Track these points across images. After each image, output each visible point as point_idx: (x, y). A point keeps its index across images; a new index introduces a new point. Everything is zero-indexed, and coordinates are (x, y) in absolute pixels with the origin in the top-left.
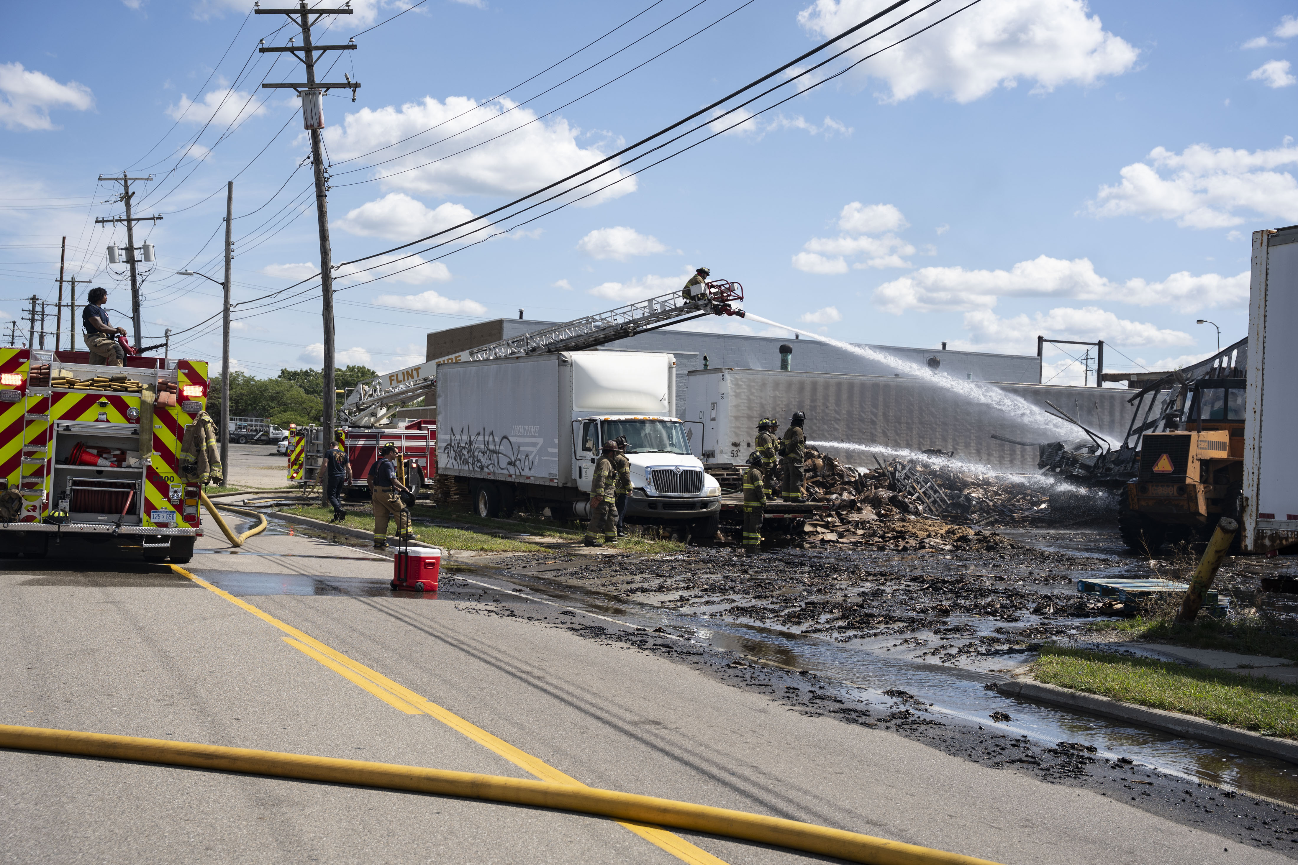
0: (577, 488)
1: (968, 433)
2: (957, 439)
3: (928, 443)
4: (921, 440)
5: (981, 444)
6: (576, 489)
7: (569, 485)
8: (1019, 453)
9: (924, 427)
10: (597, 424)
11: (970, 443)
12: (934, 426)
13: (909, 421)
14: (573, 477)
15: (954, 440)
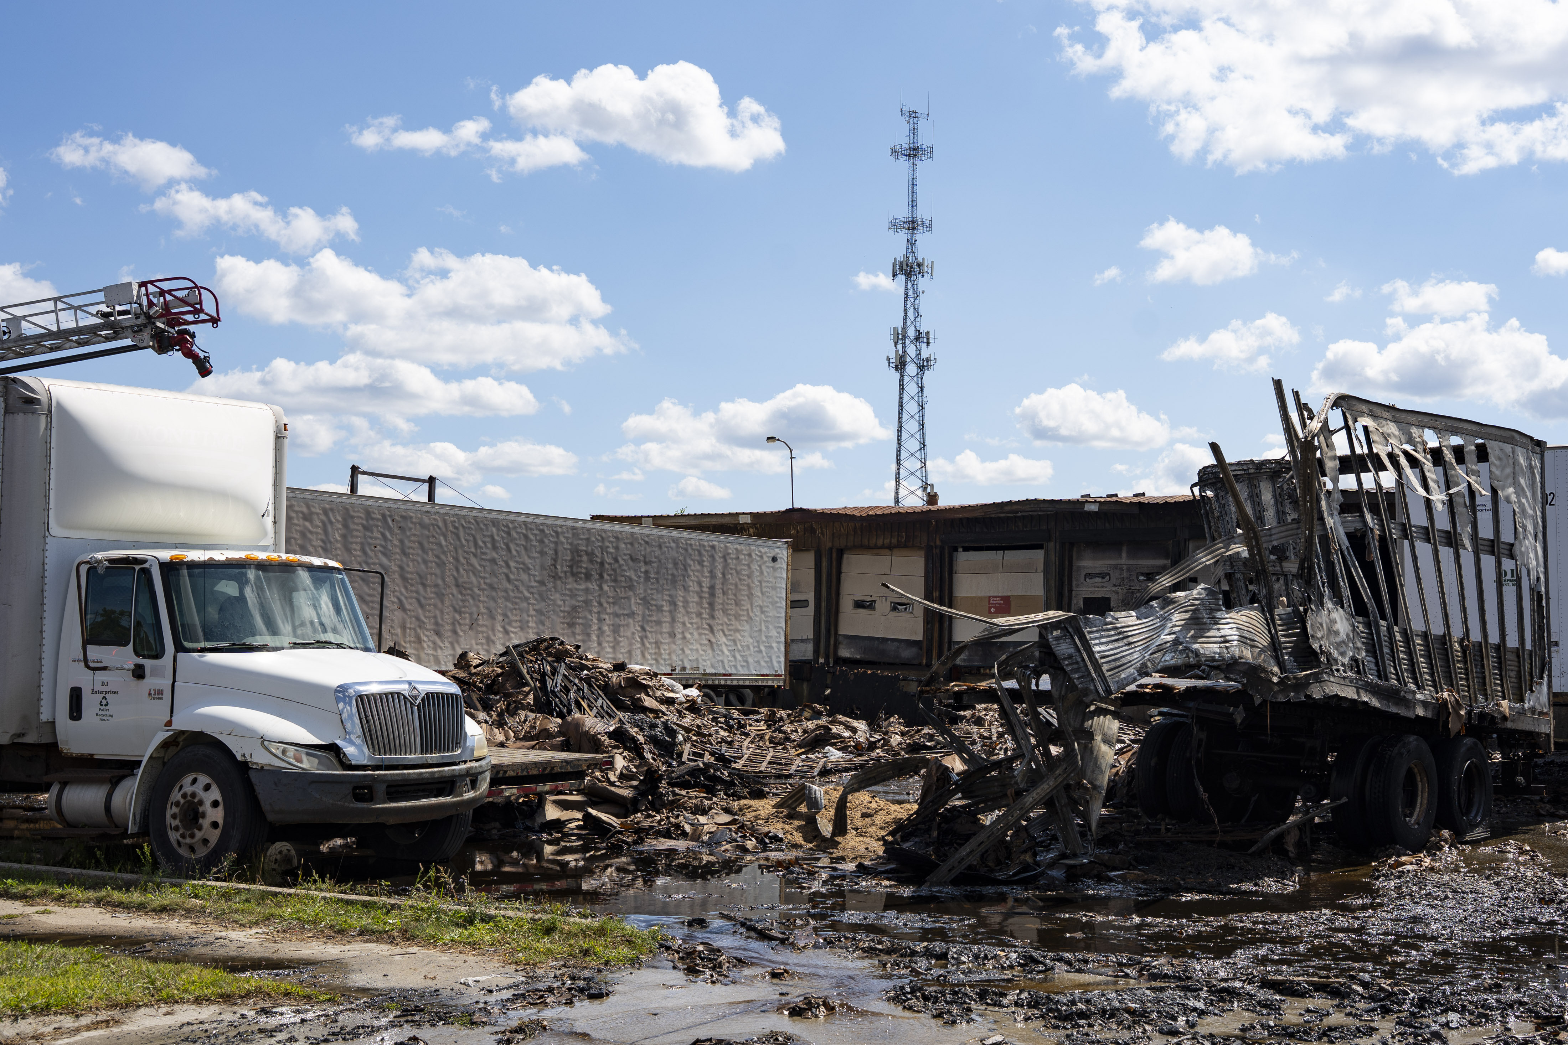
0: (55, 745)
1: (525, 605)
2: (509, 614)
3: (468, 622)
4: (457, 617)
5: (543, 624)
6: (53, 747)
7: (30, 739)
8: (595, 638)
9: (461, 593)
10: (146, 572)
11: (528, 622)
12: (476, 590)
13: (440, 582)
14: (45, 717)
15: (505, 615)
